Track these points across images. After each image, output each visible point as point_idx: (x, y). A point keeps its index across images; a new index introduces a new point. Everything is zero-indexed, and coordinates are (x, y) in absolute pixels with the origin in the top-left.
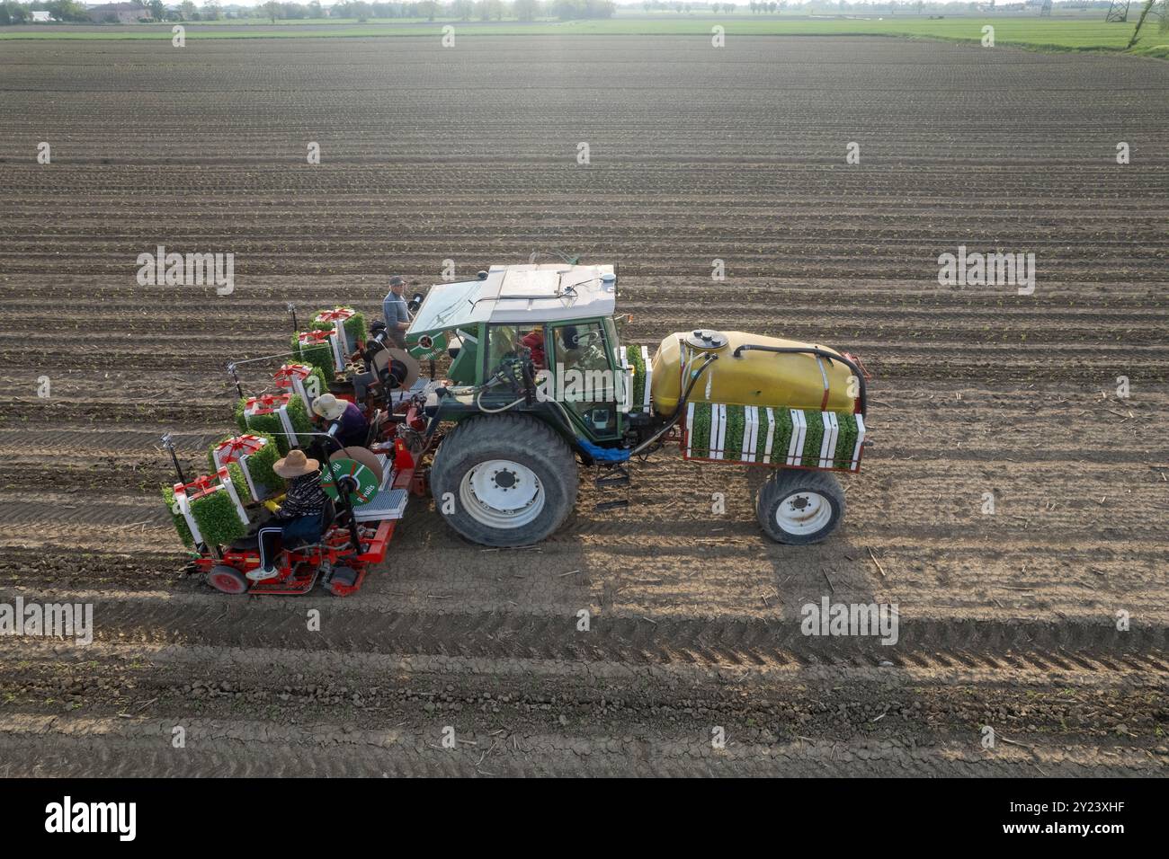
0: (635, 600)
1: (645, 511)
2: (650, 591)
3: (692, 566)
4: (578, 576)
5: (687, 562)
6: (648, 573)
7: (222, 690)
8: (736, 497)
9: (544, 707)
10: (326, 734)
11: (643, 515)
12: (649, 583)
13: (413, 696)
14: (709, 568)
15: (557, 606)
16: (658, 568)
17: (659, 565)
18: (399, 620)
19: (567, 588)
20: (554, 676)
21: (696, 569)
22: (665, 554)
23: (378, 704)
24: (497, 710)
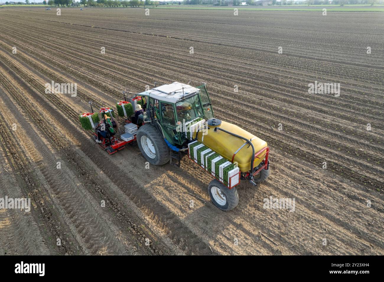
0: (215, 239)
1: (253, 211)
2: (222, 240)
3: (247, 242)
4: (206, 219)
5: (246, 239)
6: (229, 233)
7: (101, 191)
8: (294, 228)
9: (152, 251)
10: (105, 217)
11: (250, 212)
12: (226, 237)
13: (130, 222)
14: (252, 247)
15: (190, 224)
16: (234, 234)
17: (236, 233)
18: (150, 199)
19: (199, 221)
20: (165, 244)
21: (247, 244)
22: (243, 231)
23: (121, 218)
24: (141, 242)
